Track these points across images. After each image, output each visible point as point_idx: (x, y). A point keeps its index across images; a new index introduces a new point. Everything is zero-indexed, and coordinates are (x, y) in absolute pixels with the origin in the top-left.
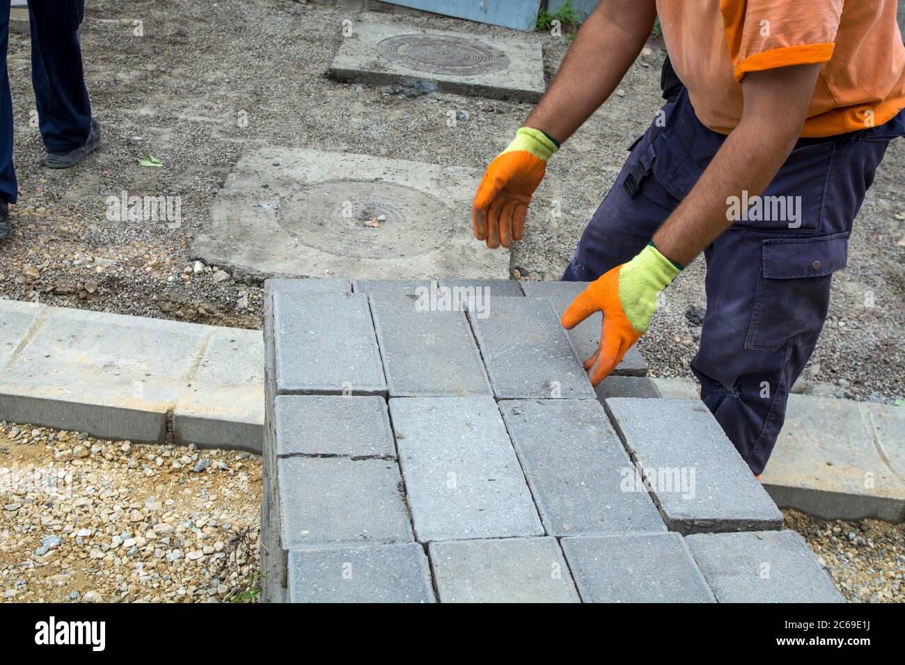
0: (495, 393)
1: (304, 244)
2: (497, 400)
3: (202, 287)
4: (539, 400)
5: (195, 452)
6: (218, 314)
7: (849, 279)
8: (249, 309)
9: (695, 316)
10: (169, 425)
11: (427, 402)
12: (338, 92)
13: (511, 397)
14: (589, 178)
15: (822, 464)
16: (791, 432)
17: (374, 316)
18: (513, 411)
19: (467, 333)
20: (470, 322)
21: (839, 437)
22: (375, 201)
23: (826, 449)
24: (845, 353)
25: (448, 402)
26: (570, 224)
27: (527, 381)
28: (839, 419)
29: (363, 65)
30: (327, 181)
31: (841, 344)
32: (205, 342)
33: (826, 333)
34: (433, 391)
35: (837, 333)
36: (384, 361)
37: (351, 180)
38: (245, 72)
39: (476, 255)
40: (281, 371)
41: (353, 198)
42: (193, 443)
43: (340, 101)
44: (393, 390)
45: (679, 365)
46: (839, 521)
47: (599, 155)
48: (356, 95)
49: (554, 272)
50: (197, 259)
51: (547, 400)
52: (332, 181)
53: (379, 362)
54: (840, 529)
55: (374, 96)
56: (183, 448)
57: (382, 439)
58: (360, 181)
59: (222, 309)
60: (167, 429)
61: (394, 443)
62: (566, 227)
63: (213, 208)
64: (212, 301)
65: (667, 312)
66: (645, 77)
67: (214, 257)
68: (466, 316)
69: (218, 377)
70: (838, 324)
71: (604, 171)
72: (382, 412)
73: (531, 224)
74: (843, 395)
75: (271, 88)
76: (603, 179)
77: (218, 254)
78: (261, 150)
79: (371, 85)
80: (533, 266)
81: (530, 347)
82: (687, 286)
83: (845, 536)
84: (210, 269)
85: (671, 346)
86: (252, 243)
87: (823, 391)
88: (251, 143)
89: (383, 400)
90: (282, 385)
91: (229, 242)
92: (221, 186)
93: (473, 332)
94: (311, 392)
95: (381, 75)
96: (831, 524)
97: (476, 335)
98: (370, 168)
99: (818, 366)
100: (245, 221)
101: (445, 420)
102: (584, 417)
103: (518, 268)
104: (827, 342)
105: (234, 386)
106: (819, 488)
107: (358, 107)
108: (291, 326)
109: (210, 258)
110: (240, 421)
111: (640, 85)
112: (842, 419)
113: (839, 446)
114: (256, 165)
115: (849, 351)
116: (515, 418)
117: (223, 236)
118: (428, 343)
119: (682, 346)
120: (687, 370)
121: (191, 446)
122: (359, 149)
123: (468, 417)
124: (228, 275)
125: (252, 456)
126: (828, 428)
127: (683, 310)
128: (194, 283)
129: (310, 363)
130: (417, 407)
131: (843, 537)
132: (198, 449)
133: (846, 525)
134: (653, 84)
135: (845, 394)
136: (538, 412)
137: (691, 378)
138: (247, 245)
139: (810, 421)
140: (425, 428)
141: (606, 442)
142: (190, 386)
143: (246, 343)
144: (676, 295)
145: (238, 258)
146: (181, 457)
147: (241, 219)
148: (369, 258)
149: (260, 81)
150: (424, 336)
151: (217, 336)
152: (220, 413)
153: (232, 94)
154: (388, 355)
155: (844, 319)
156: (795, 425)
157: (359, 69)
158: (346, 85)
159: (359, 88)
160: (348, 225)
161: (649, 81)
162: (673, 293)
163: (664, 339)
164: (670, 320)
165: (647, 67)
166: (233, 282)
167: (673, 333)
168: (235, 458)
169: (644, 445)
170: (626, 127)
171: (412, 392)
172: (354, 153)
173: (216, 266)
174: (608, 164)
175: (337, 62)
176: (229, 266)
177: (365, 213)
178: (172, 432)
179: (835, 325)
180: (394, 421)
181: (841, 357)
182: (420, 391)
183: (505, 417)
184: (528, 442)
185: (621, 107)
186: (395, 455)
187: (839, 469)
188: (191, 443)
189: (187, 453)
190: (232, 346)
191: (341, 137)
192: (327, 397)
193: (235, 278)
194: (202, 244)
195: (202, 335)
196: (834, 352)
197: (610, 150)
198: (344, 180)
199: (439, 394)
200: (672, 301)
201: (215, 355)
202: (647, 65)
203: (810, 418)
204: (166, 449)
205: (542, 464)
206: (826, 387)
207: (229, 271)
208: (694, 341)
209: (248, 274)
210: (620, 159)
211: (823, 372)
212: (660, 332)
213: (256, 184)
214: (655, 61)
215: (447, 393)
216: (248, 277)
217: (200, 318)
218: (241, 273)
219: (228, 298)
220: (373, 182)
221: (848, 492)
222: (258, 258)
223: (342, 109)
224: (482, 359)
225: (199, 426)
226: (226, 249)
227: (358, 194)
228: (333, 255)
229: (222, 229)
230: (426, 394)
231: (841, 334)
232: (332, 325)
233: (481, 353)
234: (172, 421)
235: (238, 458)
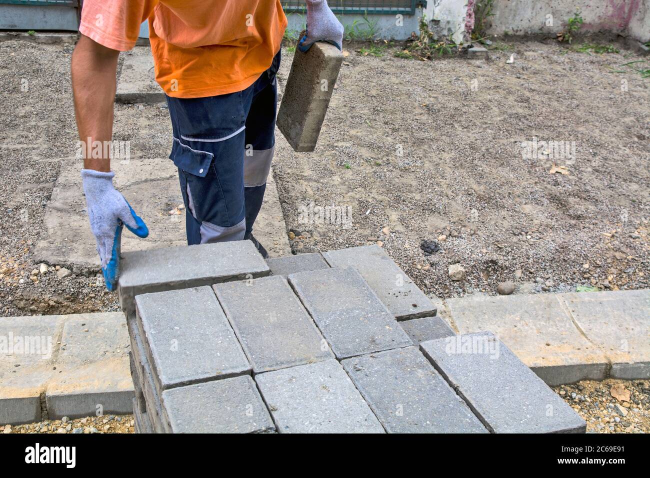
0: (335, 355)
1: (126, 237)
2: (339, 360)
3: (49, 284)
4: (371, 355)
5: (69, 423)
6: (66, 304)
7: (524, 203)
8: (91, 295)
9: (428, 248)
10: (43, 405)
11: (285, 374)
12: (125, 112)
13: (349, 356)
14: (327, 153)
15: (543, 345)
16: (515, 324)
17: (222, 304)
18: (355, 368)
19: (299, 306)
20: (298, 296)
21: (549, 323)
22: (173, 194)
23: (542, 333)
24: (536, 258)
25: (303, 370)
26: (322, 190)
27: (357, 340)
28: (545, 309)
29: (141, 89)
30: (133, 184)
31: (532, 252)
32: (61, 330)
33: (520, 246)
34: (288, 362)
35: (527, 244)
36: (242, 343)
37: (152, 180)
38: (49, 104)
39: (259, 225)
40: (161, 368)
41: (156, 194)
42: (66, 416)
43: (128, 117)
44: (255, 368)
45: (424, 286)
46: (563, 386)
47: (330, 135)
48: (140, 112)
49: (319, 229)
50: (41, 262)
51: (377, 354)
52: (137, 183)
53: (238, 345)
54: (565, 392)
55: (153, 111)
56: (57, 422)
57: (260, 413)
58: (158, 180)
59: (68, 299)
60: (42, 408)
61: (269, 416)
62: (319, 193)
63: (46, 217)
64: (59, 294)
65: (407, 247)
66: (348, 73)
67: (55, 258)
68: (294, 291)
69: (77, 357)
70: (526, 237)
71: (336, 147)
72: (253, 389)
73: (293, 194)
74: (541, 289)
75: (72, 115)
76: (337, 153)
77: (58, 255)
78: (75, 166)
79: (149, 103)
80: (302, 227)
81: (352, 310)
82: (416, 225)
83: (569, 396)
84: (53, 268)
85: (415, 273)
86: (84, 241)
87: (527, 288)
88: (66, 161)
89: (250, 378)
90: (165, 381)
91: (65, 244)
92: (49, 198)
93: (303, 304)
94: (191, 383)
95: (156, 94)
96: (558, 389)
97: (306, 306)
98: (164, 168)
99: (520, 271)
100: (75, 225)
101: (305, 387)
102: (410, 363)
103: (292, 230)
104: (522, 252)
105: (91, 362)
106: (546, 365)
107: (143, 122)
108: (158, 325)
109: (52, 260)
110: (103, 392)
111: (346, 79)
112: (548, 309)
113: (550, 329)
114: (74, 178)
115: (538, 256)
116: (359, 375)
117: (59, 240)
118: (272, 320)
119: (423, 272)
120: (430, 289)
121: (64, 419)
122: (151, 154)
123: (322, 380)
124: (69, 271)
125: (117, 417)
126: (540, 317)
127: (418, 244)
128: (42, 282)
129: (183, 356)
130: (279, 379)
131: (568, 398)
132: (70, 420)
133: (568, 388)
134: (355, 77)
135: (542, 288)
136: (374, 365)
137: (434, 294)
138: (80, 244)
139: (526, 314)
140: (291, 397)
141: (434, 381)
142: (55, 368)
143: (94, 324)
144: (410, 233)
145: (75, 256)
146: (57, 430)
147: (70, 224)
148: (179, 240)
149: (62, 110)
150: (267, 315)
151: (70, 323)
152: (85, 388)
153: (41, 124)
154: (243, 337)
155: (530, 233)
156: (517, 319)
157: (138, 92)
158: (130, 105)
159: (141, 107)
160: (156, 216)
161: (352, 75)
162: (407, 232)
163: (410, 269)
164: (411, 253)
165: (348, 65)
166: (74, 276)
167: (415, 263)
168: (102, 421)
169: (463, 379)
170: (344, 112)
171: (271, 366)
172: (149, 158)
173: (58, 265)
174: (338, 140)
175: (121, 89)
176: (69, 263)
177: (167, 205)
178: (47, 410)
179: (524, 238)
180: (264, 395)
181: (534, 261)
182: (277, 364)
183: (350, 374)
184: (375, 393)
185: (337, 97)
186: (274, 426)
187: (555, 347)
188: (64, 416)
189: (62, 425)
190: (83, 329)
191: (135, 146)
192: (204, 383)
193: (75, 273)
194: (43, 249)
195: (57, 324)
196: (528, 259)
197: (337, 130)
198: (146, 181)
199: (293, 364)
200: (408, 238)
201: (72, 339)
202: (348, 63)
203: (526, 312)
204: (43, 426)
205: (391, 411)
206: (528, 286)
207: (70, 267)
208: (431, 266)
209: (86, 268)
210: (345, 136)
211: (524, 274)
212: (406, 263)
213: (77, 194)
214: (353, 60)
215: (299, 362)
216: (86, 270)
217: (50, 310)
218: (80, 268)
219: (72, 290)
220: (168, 179)
221: (567, 364)
222: (91, 253)
223: (131, 125)
224: (317, 326)
225: (69, 402)
226: (63, 250)
227: (159, 190)
228: (150, 242)
229: (57, 234)
230: (283, 366)
231: (531, 245)
232: (192, 319)
233: (314, 322)
234: (45, 402)
235: (105, 421)
